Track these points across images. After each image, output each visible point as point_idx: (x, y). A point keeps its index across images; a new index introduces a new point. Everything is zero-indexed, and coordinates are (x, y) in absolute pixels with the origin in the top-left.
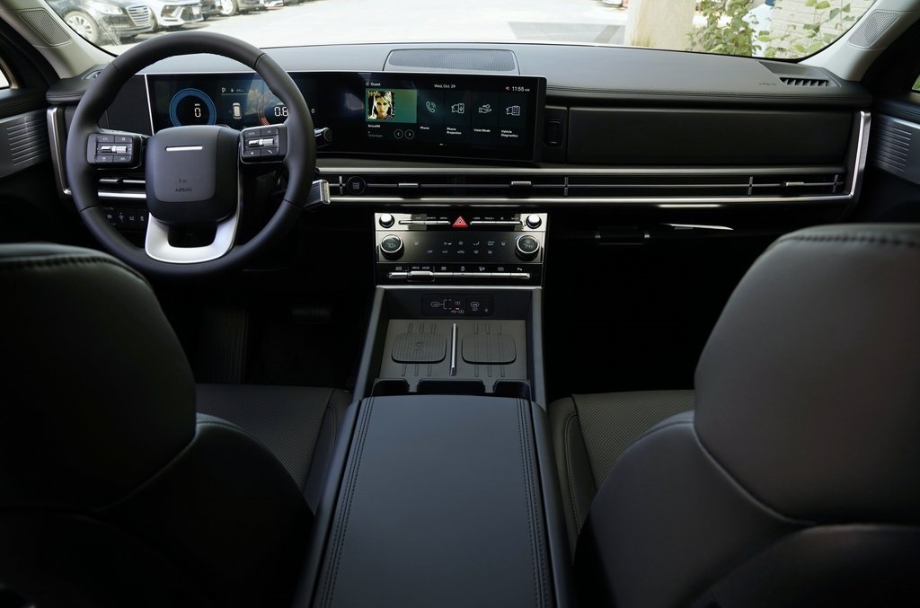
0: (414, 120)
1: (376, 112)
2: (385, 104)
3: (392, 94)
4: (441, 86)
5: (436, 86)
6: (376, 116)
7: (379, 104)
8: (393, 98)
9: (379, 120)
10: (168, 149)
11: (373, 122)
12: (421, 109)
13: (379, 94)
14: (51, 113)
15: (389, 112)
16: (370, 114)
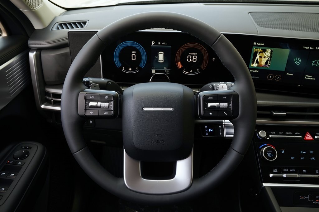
0: (283, 69)
1: (257, 62)
2: (265, 57)
3: (272, 51)
4: (308, 48)
5: (305, 47)
6: (256, 65)
7: (260, 57)
8: (271, 54)
9: (259, 68)
10: (145, 109)
11: (254, 69)
12: (290, 62)
13: (262, 51)
14: (32, 55)
15: (266, 63)
16: (253, 63)
